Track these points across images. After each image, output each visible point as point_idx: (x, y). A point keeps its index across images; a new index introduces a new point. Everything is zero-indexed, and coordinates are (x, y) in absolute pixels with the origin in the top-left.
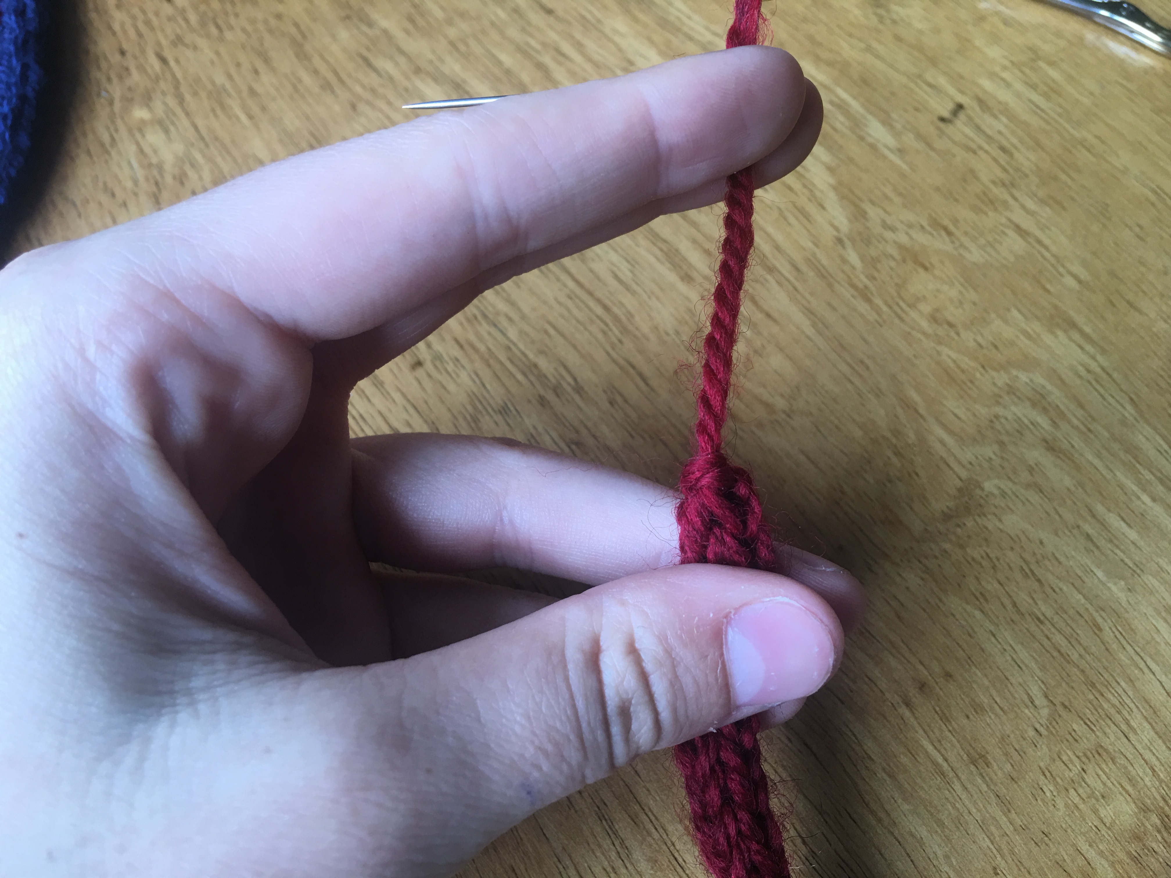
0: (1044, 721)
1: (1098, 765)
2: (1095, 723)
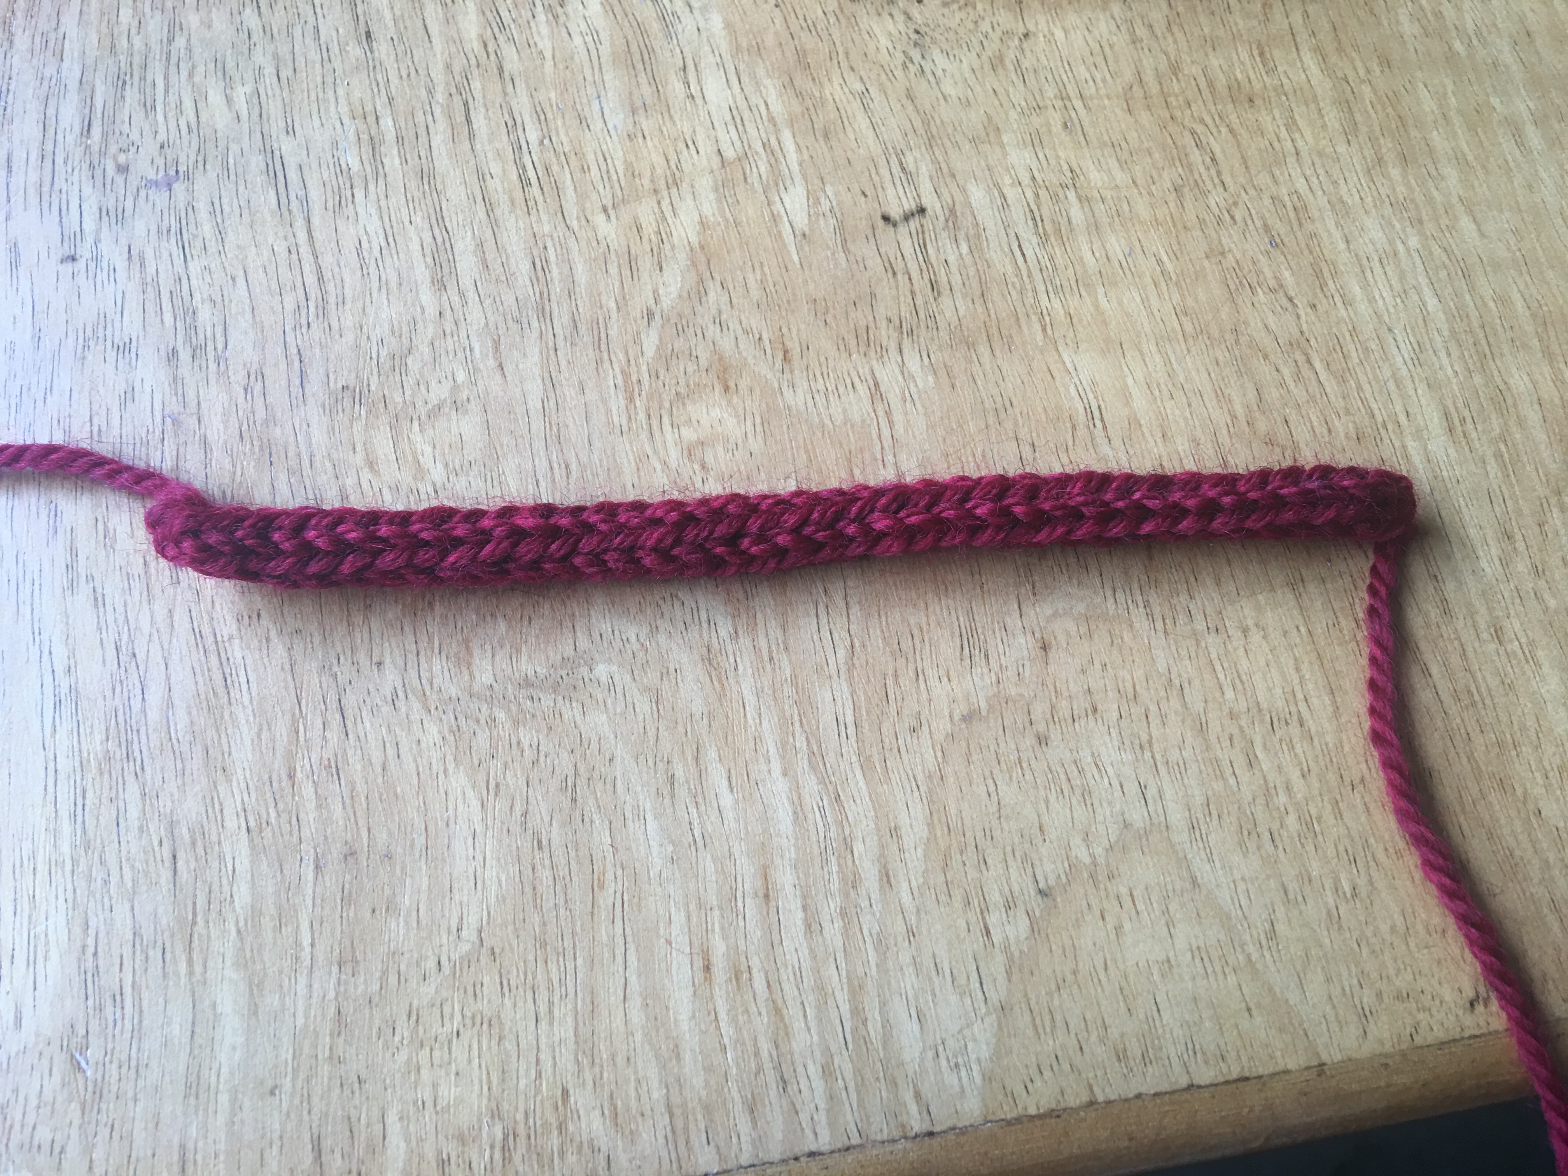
0: (455, 956)
1: (479, 1035)
2: (513, 988)
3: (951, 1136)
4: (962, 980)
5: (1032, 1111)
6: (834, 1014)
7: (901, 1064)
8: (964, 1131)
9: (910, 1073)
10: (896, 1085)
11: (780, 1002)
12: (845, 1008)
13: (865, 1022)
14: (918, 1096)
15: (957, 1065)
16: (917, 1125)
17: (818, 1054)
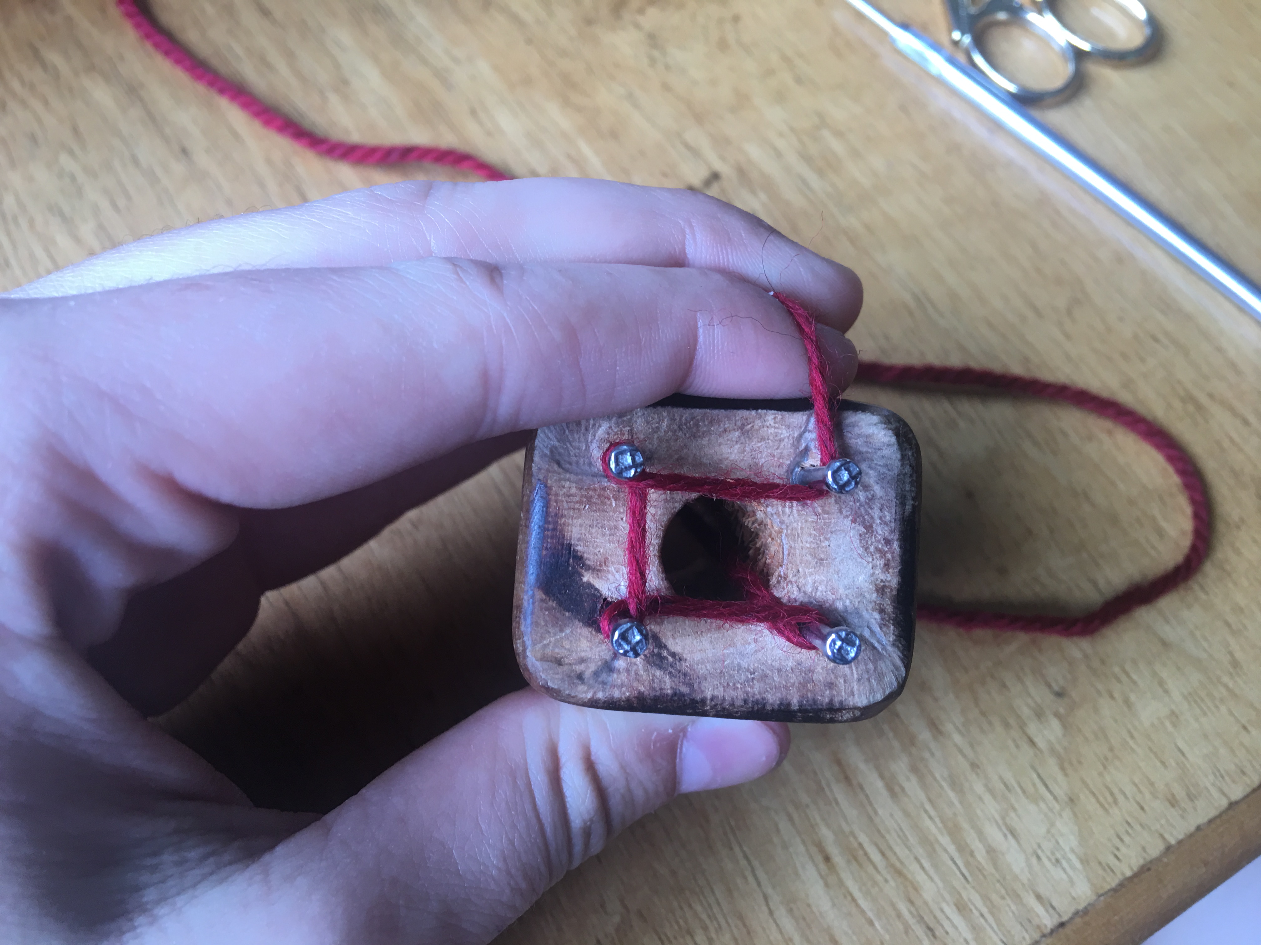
3: (1078, 920)
4: (1031, 789)
5: (1129, 873)
6: (945, 857)
7: (1016, 878)
8: (1086, 911)
9: (1025, 881)
10: (1018, 896)
11: (898, 864)
12: (952, 849)
13: (972, 853)
14: (1039, 897)
15: (1057, 861)
16: (1048, 921)
17: (947, 896)
